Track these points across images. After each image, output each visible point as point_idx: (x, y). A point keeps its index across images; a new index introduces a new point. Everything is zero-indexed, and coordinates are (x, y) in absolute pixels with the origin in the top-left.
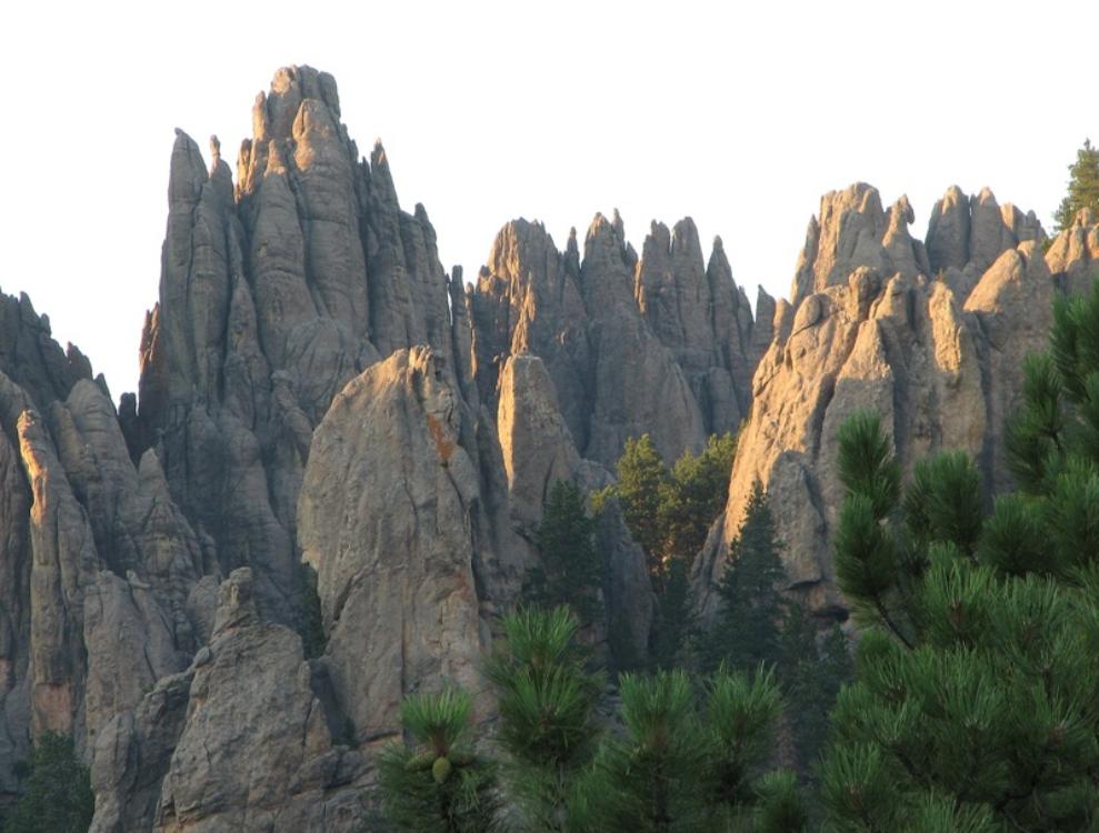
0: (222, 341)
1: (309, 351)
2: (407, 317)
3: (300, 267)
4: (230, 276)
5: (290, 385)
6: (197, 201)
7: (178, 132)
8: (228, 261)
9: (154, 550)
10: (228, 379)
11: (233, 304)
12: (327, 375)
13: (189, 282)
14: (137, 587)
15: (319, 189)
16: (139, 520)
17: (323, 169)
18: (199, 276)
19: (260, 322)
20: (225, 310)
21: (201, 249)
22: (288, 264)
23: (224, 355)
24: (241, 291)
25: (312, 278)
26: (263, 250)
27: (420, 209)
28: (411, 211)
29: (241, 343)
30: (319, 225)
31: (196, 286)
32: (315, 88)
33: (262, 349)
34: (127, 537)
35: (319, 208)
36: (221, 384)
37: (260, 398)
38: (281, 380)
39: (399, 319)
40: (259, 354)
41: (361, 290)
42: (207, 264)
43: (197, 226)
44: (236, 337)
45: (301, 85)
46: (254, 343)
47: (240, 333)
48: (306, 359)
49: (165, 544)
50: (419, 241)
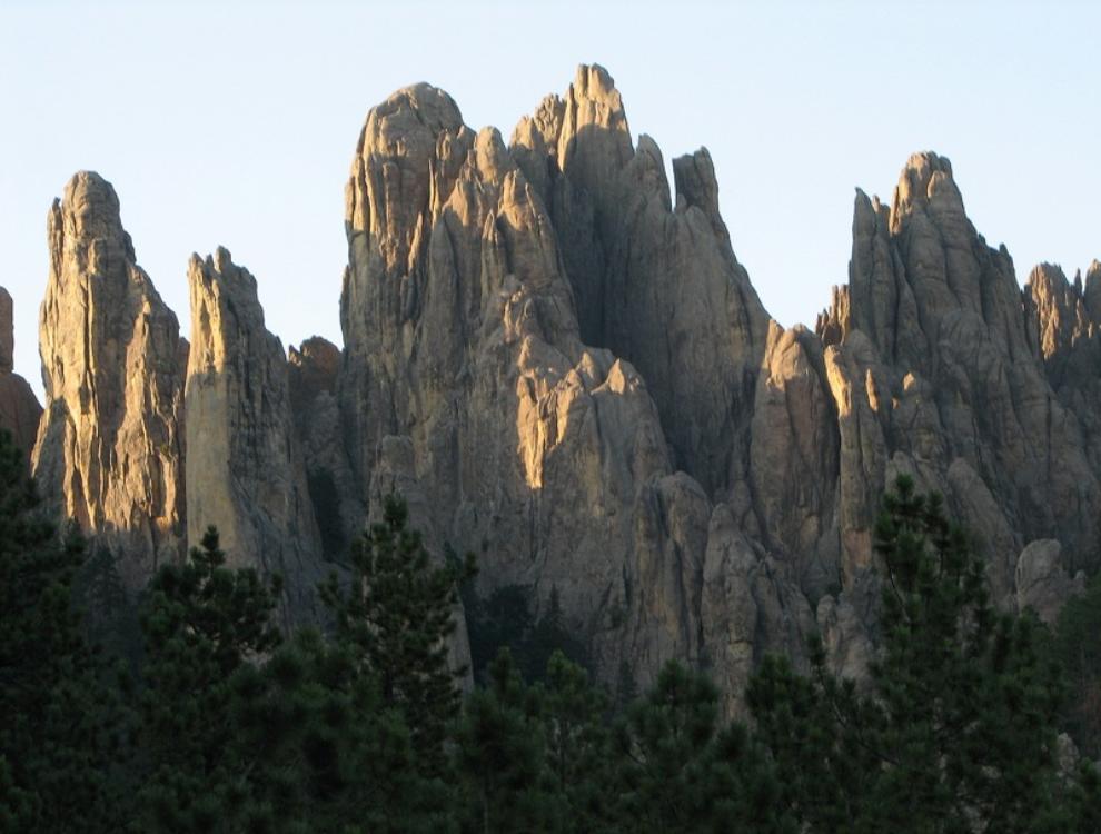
0: (895, 325)
1: (958, 329)
2: (1005, 313)
3: (944, 277)
4: (897, 282)
5: (950, 350)
6: (875, 233)
7: (858, 190)
8: (895, 273)
9: (920, 441)
10: (900, 350)
11: (902, 299)
12: (972, 345)
13: (871, 286)
14: (921, 462)
15: (950, 228)
16: (908, 421)
17: (952, 215)
18: (879, 282)
19: (920, 310)
20: (896, 303)
21: (879, 264)
22: (937, 274)
23: (895, 334)
24: (907, 292)
25: (951, 284)
26: (920, 266)
27: (1003, 247)
28: (997, 248)
29: (910, 325)
30: (951, 251)
31: (877, 288)
32: (938, 165)
33: (921, 328)
34: (902, 431)
35: (951, 240)
36: (895, 352)
37: (923, 361)
38: (944, 347)
39: (1001, 315)
40: (921, 333)
41: (977, 295)
42: (883, 273)
43: (876, 249)
44: (905, 321)
45: (930, 163)
46: (917, 325)
47: (908, 318)
48: (955, 336)
49: (926, 438)
50: (1004, 267)
